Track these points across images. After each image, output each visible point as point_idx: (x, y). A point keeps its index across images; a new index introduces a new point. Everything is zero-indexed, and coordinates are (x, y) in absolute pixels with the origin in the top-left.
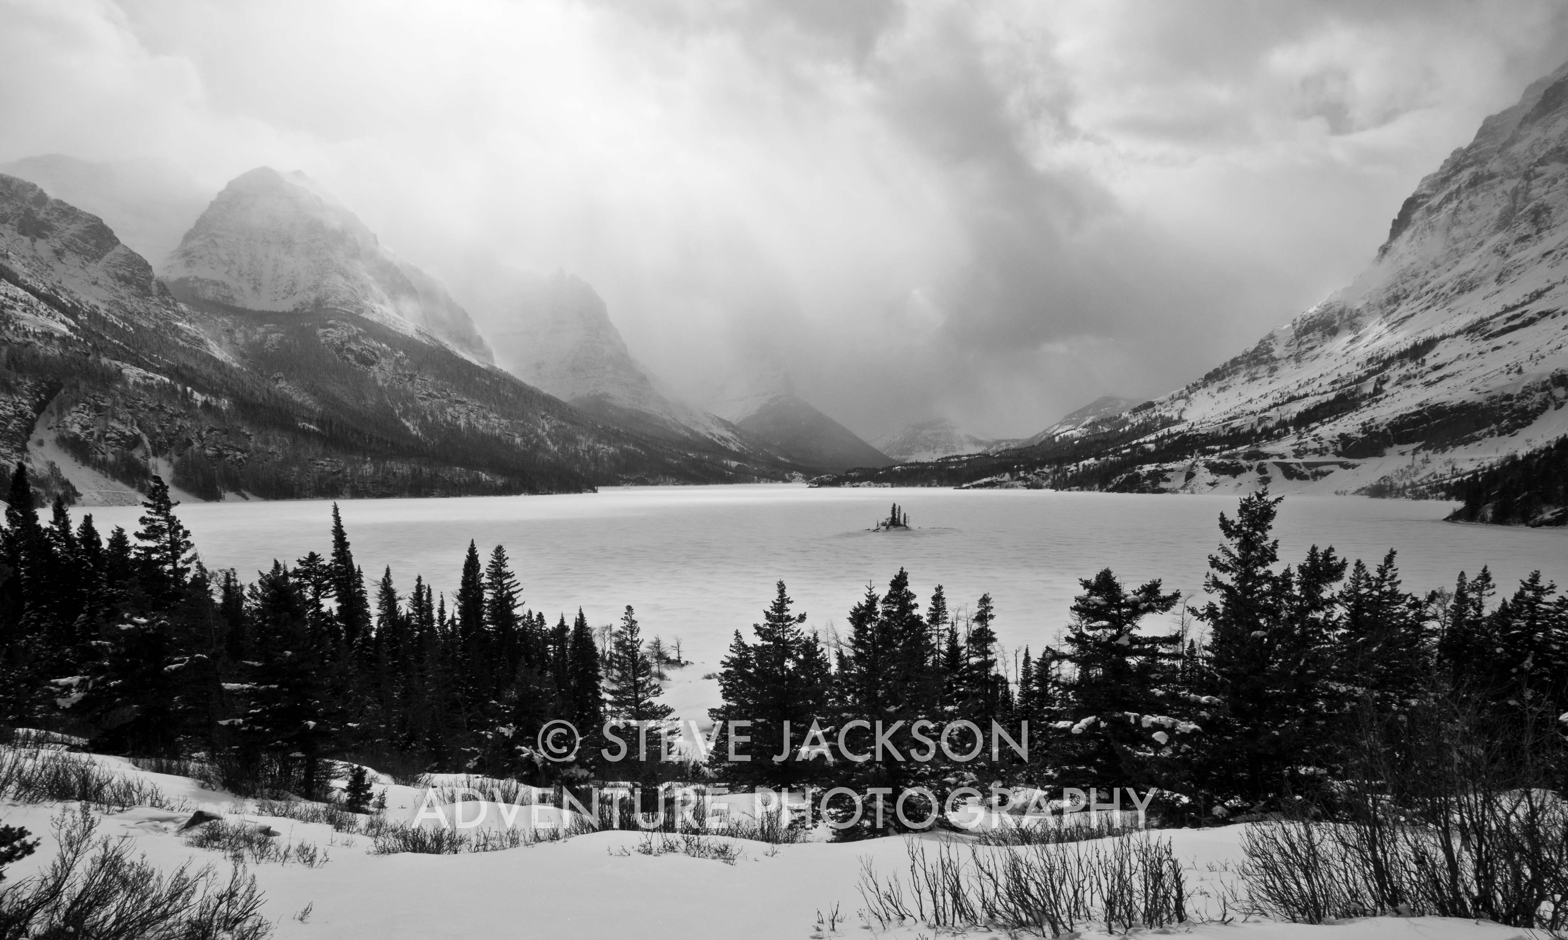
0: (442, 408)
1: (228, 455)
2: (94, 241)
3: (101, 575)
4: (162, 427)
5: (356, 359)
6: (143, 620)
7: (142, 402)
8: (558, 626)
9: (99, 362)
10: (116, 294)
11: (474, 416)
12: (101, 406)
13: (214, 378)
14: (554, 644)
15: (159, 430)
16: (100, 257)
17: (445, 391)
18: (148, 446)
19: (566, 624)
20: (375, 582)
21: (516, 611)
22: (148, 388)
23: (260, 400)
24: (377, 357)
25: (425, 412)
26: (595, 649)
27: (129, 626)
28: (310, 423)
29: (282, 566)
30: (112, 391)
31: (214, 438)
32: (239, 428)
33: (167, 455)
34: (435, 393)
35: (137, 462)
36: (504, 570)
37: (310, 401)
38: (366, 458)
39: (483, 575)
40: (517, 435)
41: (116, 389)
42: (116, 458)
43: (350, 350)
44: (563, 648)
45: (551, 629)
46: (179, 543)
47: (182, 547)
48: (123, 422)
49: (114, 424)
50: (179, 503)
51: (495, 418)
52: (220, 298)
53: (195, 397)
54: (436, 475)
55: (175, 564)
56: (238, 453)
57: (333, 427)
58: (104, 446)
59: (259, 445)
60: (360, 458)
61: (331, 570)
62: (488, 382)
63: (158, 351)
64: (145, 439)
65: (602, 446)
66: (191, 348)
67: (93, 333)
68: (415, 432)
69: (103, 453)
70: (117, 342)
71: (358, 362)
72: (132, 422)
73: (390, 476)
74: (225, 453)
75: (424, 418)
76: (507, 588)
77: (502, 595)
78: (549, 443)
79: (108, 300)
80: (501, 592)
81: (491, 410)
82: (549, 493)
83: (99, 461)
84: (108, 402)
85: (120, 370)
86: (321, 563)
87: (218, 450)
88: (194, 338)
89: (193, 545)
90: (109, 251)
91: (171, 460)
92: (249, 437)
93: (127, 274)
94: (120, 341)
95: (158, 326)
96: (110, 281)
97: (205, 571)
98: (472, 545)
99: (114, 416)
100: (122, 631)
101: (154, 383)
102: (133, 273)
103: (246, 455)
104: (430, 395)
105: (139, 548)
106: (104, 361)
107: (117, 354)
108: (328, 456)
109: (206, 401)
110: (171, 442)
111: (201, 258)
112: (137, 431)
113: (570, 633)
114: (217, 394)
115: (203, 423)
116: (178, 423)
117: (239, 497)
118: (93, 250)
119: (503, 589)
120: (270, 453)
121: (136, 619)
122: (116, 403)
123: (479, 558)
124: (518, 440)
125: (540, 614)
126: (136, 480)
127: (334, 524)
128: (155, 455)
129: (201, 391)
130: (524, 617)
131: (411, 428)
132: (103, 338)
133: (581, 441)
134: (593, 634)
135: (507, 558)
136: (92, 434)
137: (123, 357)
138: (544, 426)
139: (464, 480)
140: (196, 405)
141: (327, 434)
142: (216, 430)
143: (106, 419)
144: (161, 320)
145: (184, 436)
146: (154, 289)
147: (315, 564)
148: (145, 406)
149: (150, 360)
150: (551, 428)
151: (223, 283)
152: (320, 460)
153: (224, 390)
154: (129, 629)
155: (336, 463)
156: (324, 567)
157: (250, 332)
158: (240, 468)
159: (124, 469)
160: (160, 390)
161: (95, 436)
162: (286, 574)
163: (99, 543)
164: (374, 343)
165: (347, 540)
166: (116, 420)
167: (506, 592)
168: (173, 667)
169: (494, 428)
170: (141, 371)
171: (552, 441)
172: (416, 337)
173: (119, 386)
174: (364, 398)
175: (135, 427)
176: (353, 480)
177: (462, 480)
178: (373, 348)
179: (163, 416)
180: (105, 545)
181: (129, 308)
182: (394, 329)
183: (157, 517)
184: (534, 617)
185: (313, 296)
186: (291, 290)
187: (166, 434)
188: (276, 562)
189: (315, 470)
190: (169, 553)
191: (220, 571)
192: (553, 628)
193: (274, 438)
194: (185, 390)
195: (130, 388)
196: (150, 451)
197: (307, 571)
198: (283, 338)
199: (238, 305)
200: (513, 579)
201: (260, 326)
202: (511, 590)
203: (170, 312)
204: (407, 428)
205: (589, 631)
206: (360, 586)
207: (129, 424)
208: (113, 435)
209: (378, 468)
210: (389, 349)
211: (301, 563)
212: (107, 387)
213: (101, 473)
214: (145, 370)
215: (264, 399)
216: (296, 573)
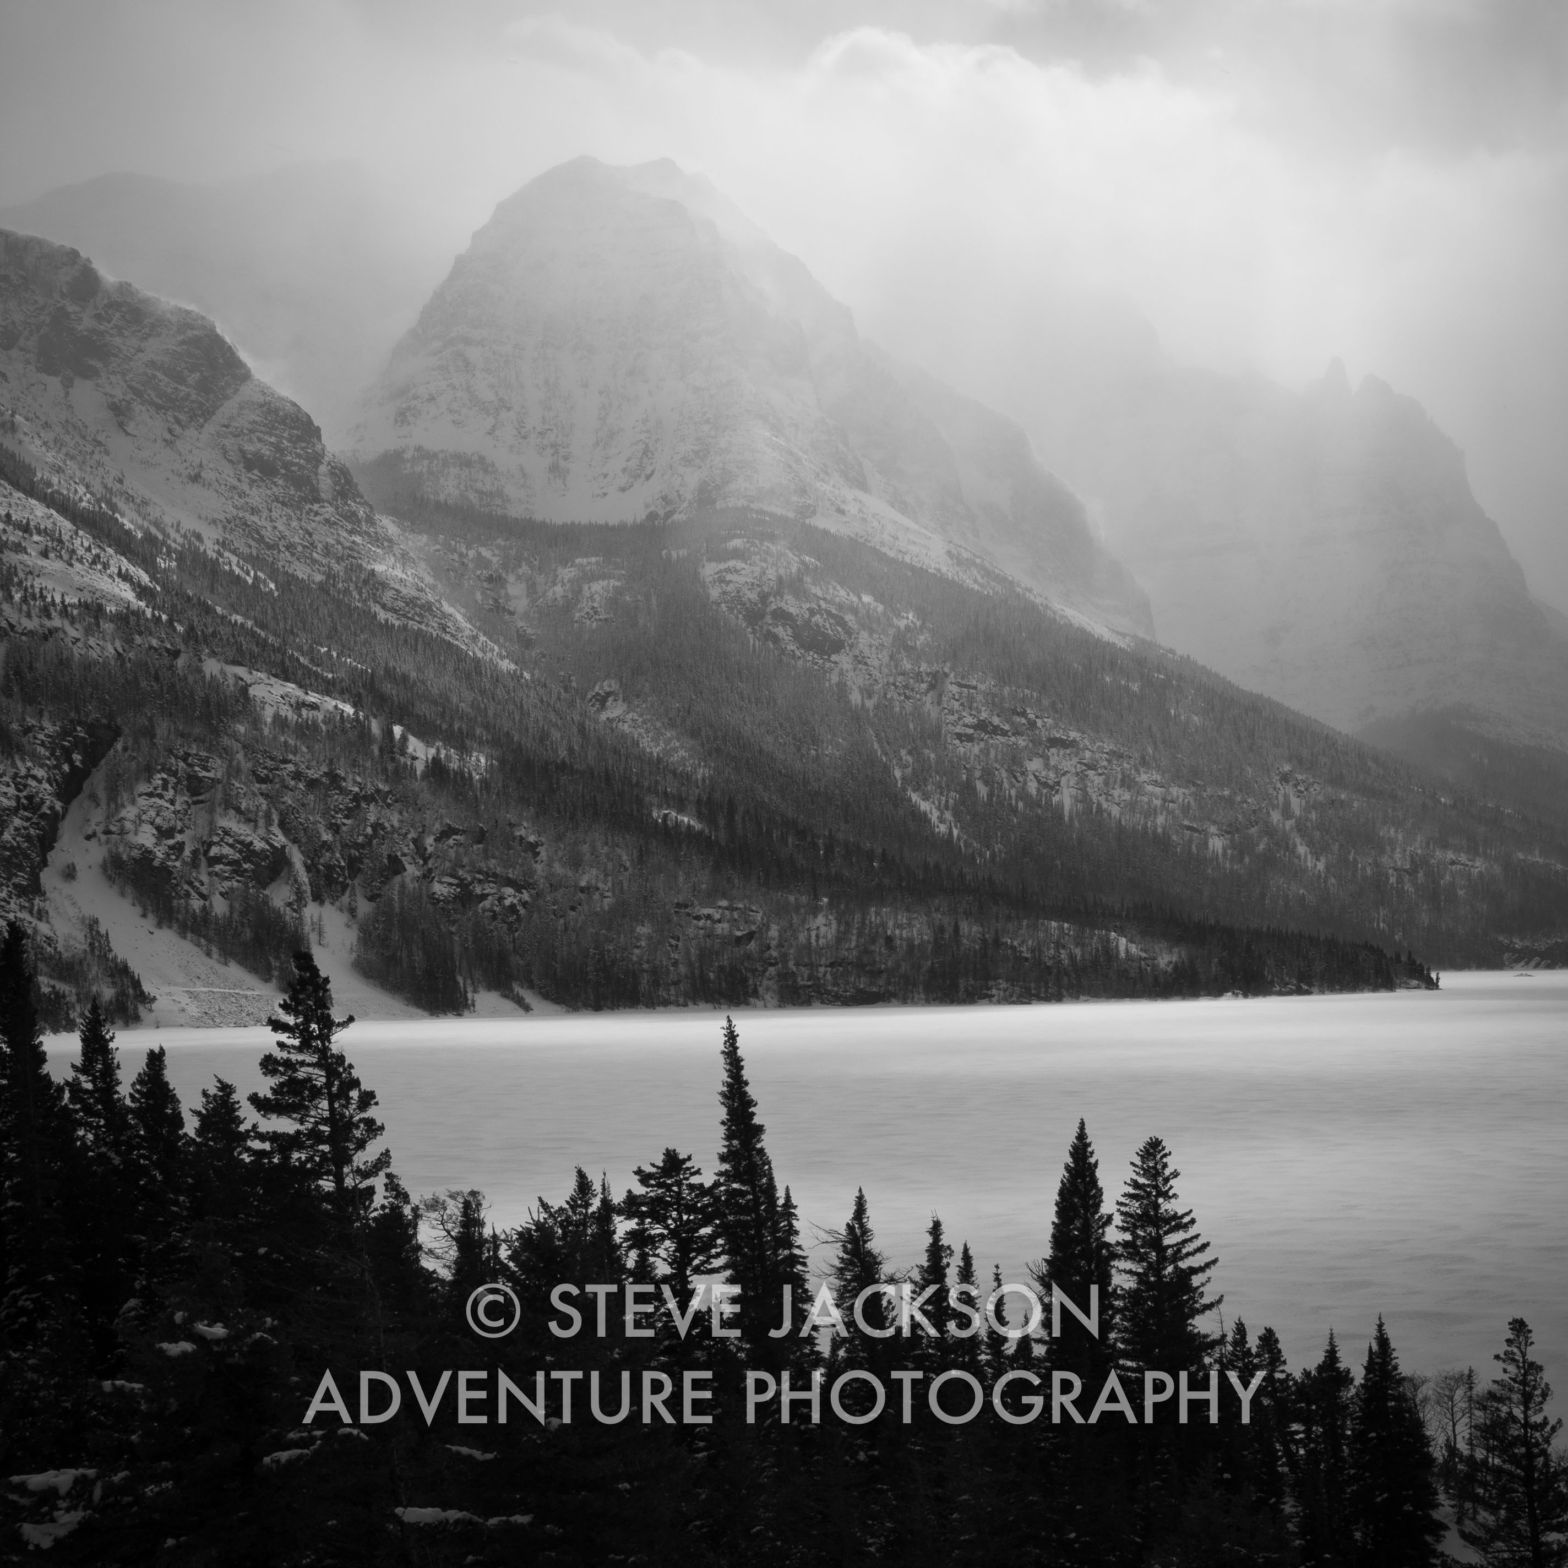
0: (1014, 761)
1: (484, 897)
2: (197, 376)
3: (176, 1203)
4: (335, 828)
5: (797, 637)
6: (219, 1330)
7: (290, 767)
8: (1320, 1368)
9: (199, 671)
10: (240, 502)
11: (1098, 780)
12: (200, 780)
13: (455, 700)
14: (1307, 1421)
15: (327, 836)
16: (208, 414)
17: (1023, 714)
18: (303, 877)
19: (1342, 1366)
20: (829, 1232)
21: (1203, 1324)
22: (306, 731)
23: (563, 753)
24: (849, 632)
25: (970, 771)
26: (1425, 1441)
27: (187, 1346)
28: (681, 810)
29: (597, 1187)
30: (226, 741)
31: (452, 853)
32: (511, 825)
33: (346, 899)
34: (996, 721)
35: (279, 915)
36: (1167, 1207)
37: (682, 753)
38: (816, 897)
39: (1110, 1218)
40: (1213, 829)
41: (235, 736)
42: (231, 907)
43: (782, 616)
44: (1333, 1435)
45: (1298, 1375)
46: (351, 1125)
47: (357, 1133)
48: (248, 818)
49: (230, 822)
50: (351, 1019)
51: (1155, 783)
52: (473, 497)
53: (410, 750)
54: (997, 942)
55: (339, 1179)
56: (509, 891)
57: (738, 818)
58: (205, 878)
59: (558, 869)
60: (804, 899)
61: (717, 1199)
62: (1135, 687)
63: (329, 637)
64: (297, 858)
65: (1450, 855)
66: (405, 628)
67: (189, 599)
68: (943, 828)
69: (203, 897)
70: (240, 619)
71: (802, 646)
72: (268, 817)
73: (879, 948)
74: (478, 890)
75: (969, 788)
76: (1177, 1256)
77: (1159, 1276)
78: (1302, 850)
79: (222, 517)
80: (1156, 1268)
81: (1144, 762)
82: (1299, 992)
83: (194, 916)
84: (217, 770)
85: (244, 690)
86: (695, 1180)
87: (462, 884)
88: (411, 602)
89: (382, 1128)
90: (226, 398)
91: (352, 911)
92: (533, 848)
93: (266, 451)
94: (246, 616)
95: (330, 575)
96: (228, 470)
97: (405, 1197)
98: (1082, 1136)
99: (230, 804)
100: (169, 1358)
101: (320, 716)
102: (278, 448)
103: (526, 896)
104: (982, 726)
105: (262, 1137)
106: (212, 667)
107: (240, 650)
108: (724, 896)
109: (436, 760)
110: (354, 866)
111: (432, 399)
112: (280, 839)
113: (1353, 1391)
114: (460, 742)
115: (428, 814)
116: (372, 818)
117: (509, 1005)
118: (193, 397)
119: (1162, 1259)
120: (582, 890)
121: (201, 1327)
122: (234, 771)
123: (1098, 1173)
124: (1217, 844)
125: (1270, 1332)
126: (275, 963)
127: (724, 1076)
128: (318, 898)
129: (426, 732)
130: (1222, 1340)
131: (934, 817)
132: (208, 610)
133: (1392, 842)
134: (1420, 1396)
135: (1175, 1174)
136: (179, 847)
137: (252, 656)
138: (1287, 803)
139: (1072, 957)
140: (413, 769)
141: (722, 835)
142: (456, 832)
143: (211, 811)
144: (339, 560)
145: (384, 850)
146: (325, 484)
147: (679, 1184)
148: (297, 776)
149: (312, 660)
150: (1307, 809)
151: (482, 459)
152: (702, 905)
153: (478, 731)
154: (185, 1354)
155: (744, 912)
156: (700, 1190)
157: (540, 579)
158: (511, 930)
159: (248, 934)
160: (331, 736)
161: (187, 852)
162: (608, 1208)
163: (178, 1121)
164: (842, 594)
165: (757, 1120)
166: (232, 812)
167: (1170, 1269)
168: (284, 1456)
169: (1151, 812)
170: (291, 688)
171: (1310, 844)
172: (948, 569)
173: (241, 729)
174: (815, 741)
175: (275, 829)
176: (784, 958)
177: (1064, 954)
178: (840, 607)
179: (338, 799)
180: (191, 1126)
181: (268, 534)
182: (891, 554)
183: (300, 1057)
184: (1253, 1342)
185: (693, 479)
186: (641, 466)
187: (345, 846)
188: (581, 1175)
189: (691, 931)
190: (325, 1148)
191: (453, 1196)
192: (1307, 1374)
193: (594, 851)
194: (390, 733)
195: (266, 731)
196: (307, 888)
197: (659, 1200)
198: (619, 592)
199: (515, 511)
200: (1192, 1232)
201: (565, 562)
202: (1183, 1265)
203: (358, 539)
204: (922, 818)
205: (1406, 1389)
206: (790, 1245)
207: (261, 822)
208: (226, 850)
209: (847, 924)
210: (880, 608)
211: (644, 1178)
212: (216, 732)
213: (198, 945)
214: (300, 686)
215: (571, 750)
216: (632, 1206)
